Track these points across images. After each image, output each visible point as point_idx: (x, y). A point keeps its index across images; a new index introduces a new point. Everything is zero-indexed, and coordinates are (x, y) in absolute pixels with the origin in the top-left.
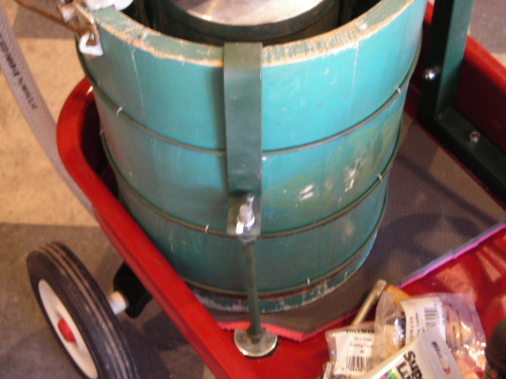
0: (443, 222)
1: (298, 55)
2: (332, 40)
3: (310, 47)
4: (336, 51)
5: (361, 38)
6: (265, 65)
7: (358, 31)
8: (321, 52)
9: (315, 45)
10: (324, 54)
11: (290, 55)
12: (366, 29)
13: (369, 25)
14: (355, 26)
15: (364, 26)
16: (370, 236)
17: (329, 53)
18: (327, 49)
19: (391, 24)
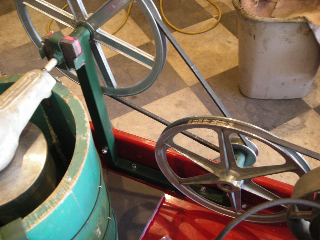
0: (140, 208)
1: (43, 215)
2: (57, 195)
3: (47, 206)
4: (62, 201)
5: (71, 187)
6: (28, 231)
7: (68, 183)
8: (54, 206)
9: (49, 204)
10: (56, 207)
11: (39, 218)
12: (72, 180)
13: (72, 177)
14: (65, 181)
15: (70, 179)
16: (116, 236)
17: (59, 204)
18: (56, 203)
19: (83, 170)
